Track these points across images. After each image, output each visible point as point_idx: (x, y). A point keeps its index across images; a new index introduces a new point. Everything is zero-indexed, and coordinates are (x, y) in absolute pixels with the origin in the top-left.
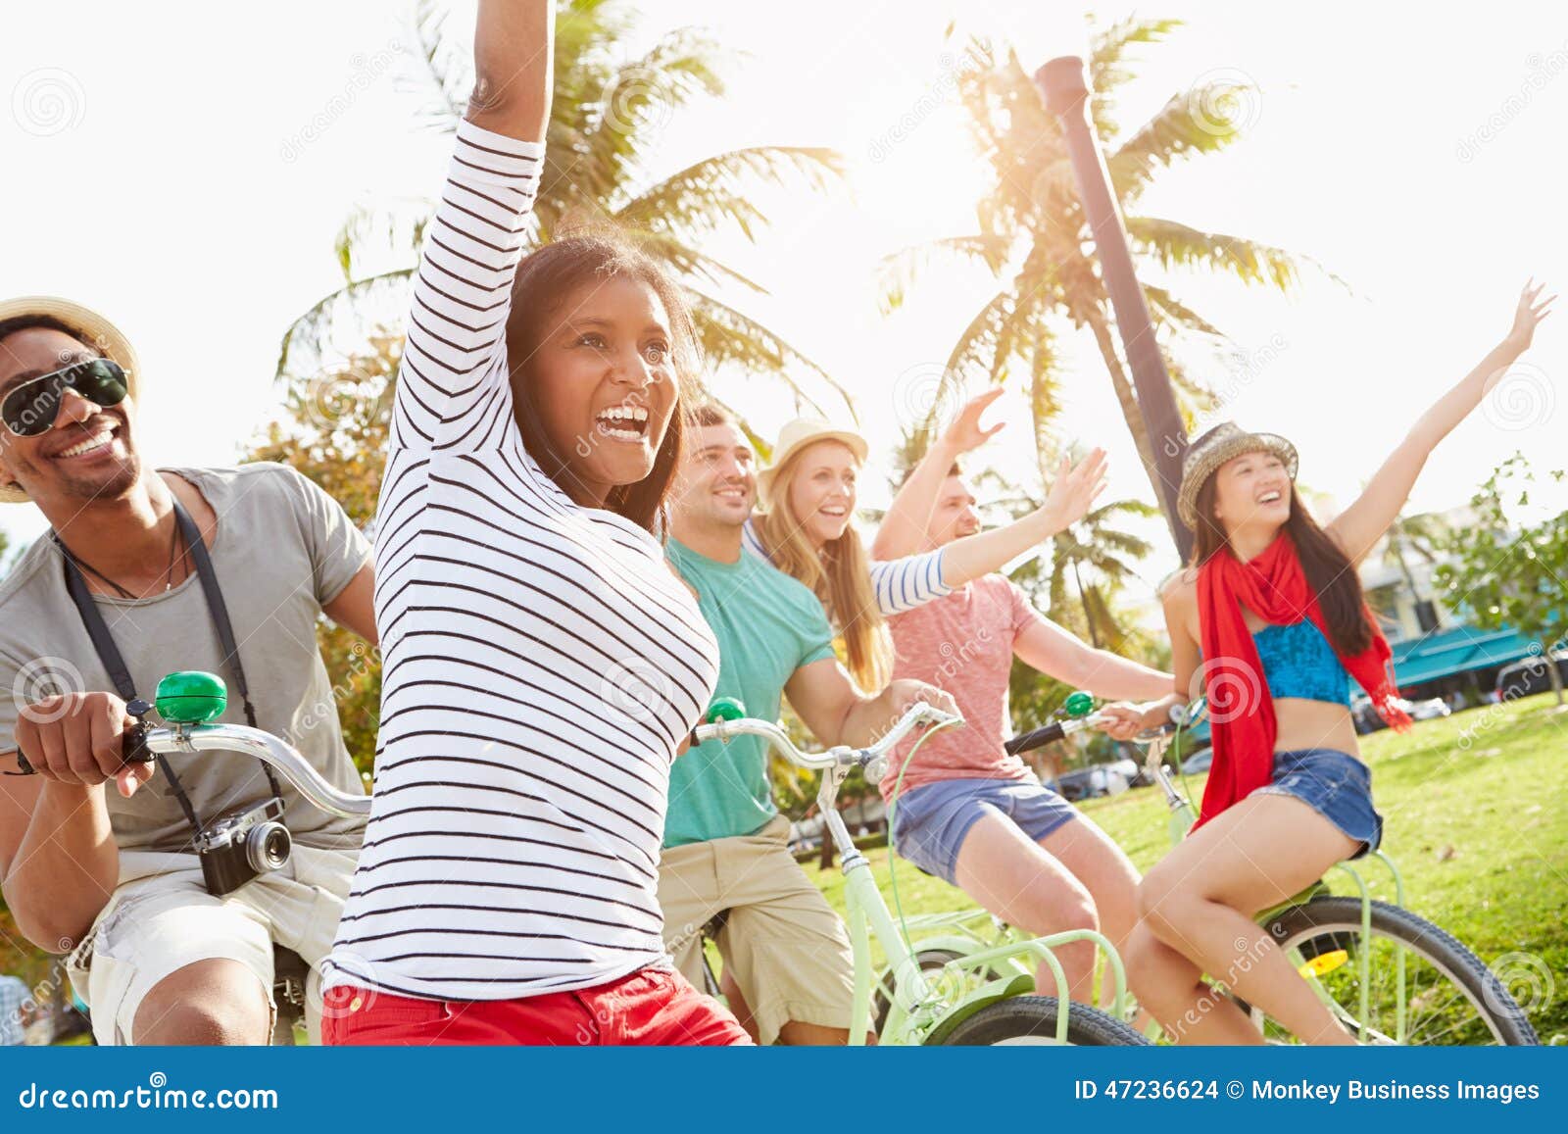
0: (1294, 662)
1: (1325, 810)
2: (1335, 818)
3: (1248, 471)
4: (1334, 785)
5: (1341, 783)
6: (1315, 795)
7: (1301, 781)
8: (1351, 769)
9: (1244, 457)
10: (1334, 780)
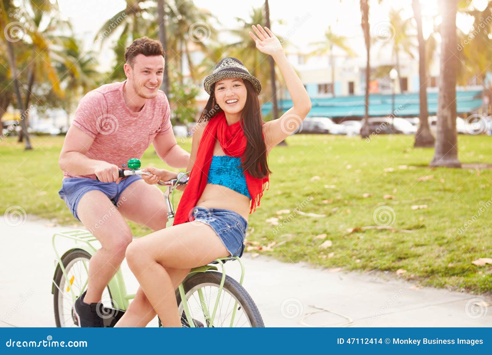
0: (230, 174)
1: (221, 235)
2: (224, 240)
3: (222, 88)
4: (229, 227)
5: (232, 227)
6: (219, 228)
7: (215, 221)
8: (240, 222)
9: (222, 82)
10: (230, 225)
